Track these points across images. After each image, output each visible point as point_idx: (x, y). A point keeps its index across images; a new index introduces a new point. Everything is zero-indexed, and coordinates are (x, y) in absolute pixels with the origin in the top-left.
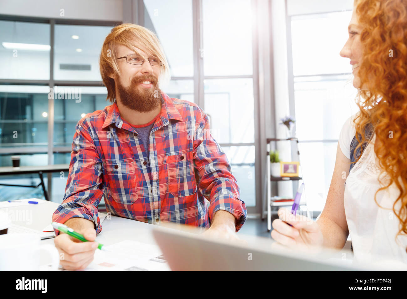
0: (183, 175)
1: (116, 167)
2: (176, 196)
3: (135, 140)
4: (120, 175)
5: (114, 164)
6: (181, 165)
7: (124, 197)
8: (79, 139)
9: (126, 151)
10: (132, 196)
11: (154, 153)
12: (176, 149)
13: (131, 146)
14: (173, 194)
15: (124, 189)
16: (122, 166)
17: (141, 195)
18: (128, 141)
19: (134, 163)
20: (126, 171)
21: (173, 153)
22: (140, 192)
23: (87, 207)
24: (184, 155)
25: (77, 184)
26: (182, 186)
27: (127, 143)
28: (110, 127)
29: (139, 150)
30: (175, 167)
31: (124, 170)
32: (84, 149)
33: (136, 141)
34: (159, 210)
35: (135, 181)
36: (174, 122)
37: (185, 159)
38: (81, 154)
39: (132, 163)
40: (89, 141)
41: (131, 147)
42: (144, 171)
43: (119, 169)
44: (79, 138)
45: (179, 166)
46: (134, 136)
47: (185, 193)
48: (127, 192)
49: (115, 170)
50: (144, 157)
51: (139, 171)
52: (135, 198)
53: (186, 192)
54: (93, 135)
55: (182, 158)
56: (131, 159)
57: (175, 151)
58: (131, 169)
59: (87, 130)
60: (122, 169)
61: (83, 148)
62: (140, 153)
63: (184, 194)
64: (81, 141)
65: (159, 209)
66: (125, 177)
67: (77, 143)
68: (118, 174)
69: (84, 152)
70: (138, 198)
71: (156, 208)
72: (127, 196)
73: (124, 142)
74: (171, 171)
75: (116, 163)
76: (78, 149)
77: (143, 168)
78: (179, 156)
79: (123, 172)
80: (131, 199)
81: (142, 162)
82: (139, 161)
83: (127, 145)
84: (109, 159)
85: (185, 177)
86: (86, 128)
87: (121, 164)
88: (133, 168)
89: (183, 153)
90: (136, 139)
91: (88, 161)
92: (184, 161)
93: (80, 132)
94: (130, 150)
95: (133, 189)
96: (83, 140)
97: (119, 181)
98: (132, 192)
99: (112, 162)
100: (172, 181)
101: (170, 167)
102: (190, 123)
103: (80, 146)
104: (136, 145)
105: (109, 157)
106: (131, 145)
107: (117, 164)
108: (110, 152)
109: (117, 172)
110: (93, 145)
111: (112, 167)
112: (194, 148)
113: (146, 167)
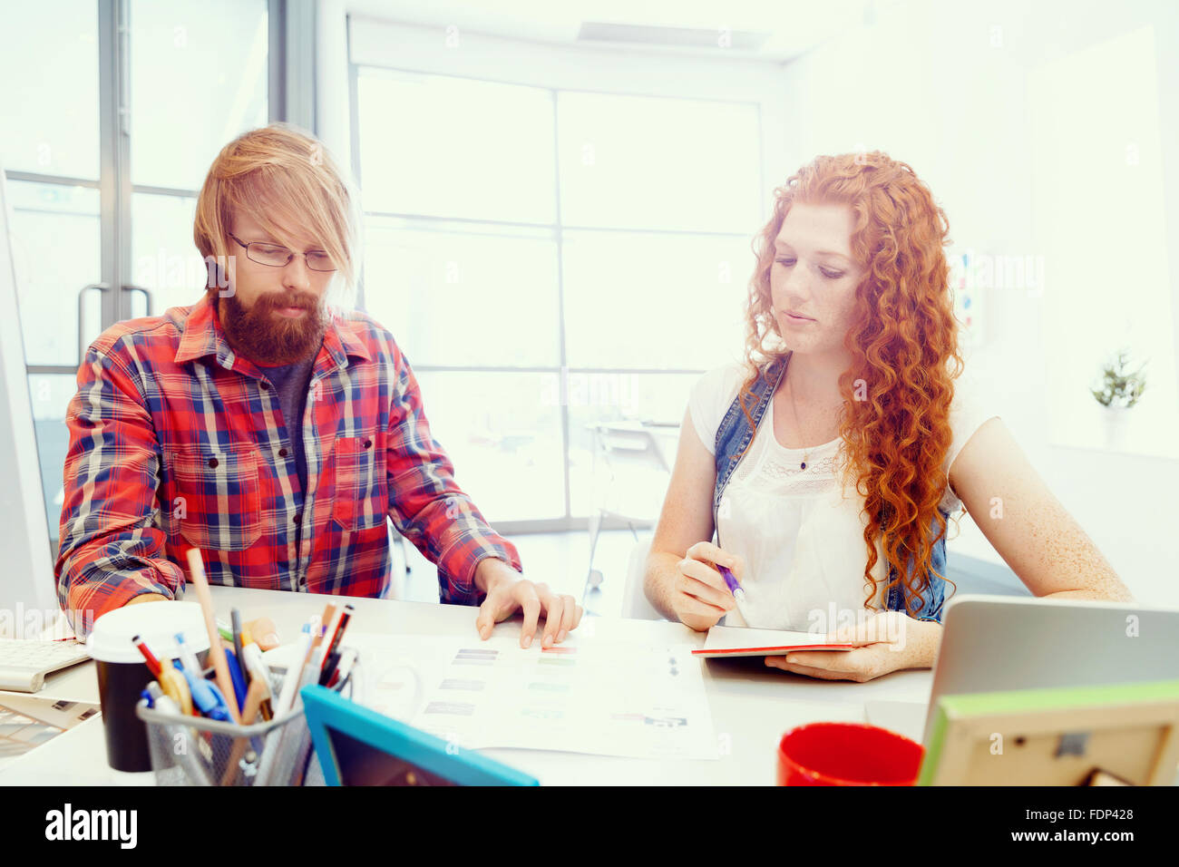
0: (366, 482)
1: (214, 463)
2: (347, 529)
3: (262, 398)
4: (221, 482)
5: (208, 455)
6: (364, 460)
7: (225, 536)
8: (102, 391)
9: (238, 424)
10: (249, 531)
11: (313, 431)
12: (357, 425)
13: (252, 412)
14: (341, 524)
15: (228, 516)
16: (229, 462)
17: (271, 529)
18: (244, 400)
19: (257, 453)
20: (234, 474)
21: (350, 433)
22: (268, 522)
23: (158, 565)
24: (372, 438)
25: (106, 511)
26: (361, 507)
27: (239, 404)
28: (195, 363)
29: (269, 422)
30: (353, 463)
31: (233, 471)
32: (115, 419)
33: (265, 401)
34: (309, 559)
35: (257, 497)
36: (355, 361)
37: (373, 447)
38: (111, 431)
39: (252, 453)
40: (132, 397)
41: (250, 414)
42: (279, 472)
43: (221, 471)
44: (99, 386)
45: (361, 462)
46: (260, 389)
47: (366, 522)
48: (235, 521)
49: (208, 470)
50: (280, 439)
51: (267, 474)
52: (256, 536)
53: (368, 520)
54: (145, 382)
55: (368, 444)
56: (251, 443)
57: (356, 427)
58: (248, 469)
59: (126, 368)
60: (227, 467)
61: (114, 416)
62: (271, 428)
63: (363, 524)
64: (104, 396)
65: (309, 556)
66: (233, 488)
67: (95, 399)
68: (217, 481)
69: (115, 427)
70: (262, 536)
71: (305, 555)
72: (232, 531)
73: (233, 402)
74: (343, 473)
75: (214, 455)
76: (95, 416)
77: (276, 464)
78: (362, 439)
79: (229, 477)
80: (244, 537)
81: (276, 451)
82: (268, 448)
83: (240, 408)
84: (192, 444)
85: (370, 486)
86: (122, 362)
87: (225, 457)
88: (253, 467)
89: (371, 434)
90: (265, 397)
91: (130, 452)
92: (371, 451)
93: (102, 369)
94: (249, 420)
95: (251, 515)
96: (114, 395)
97: (216, 498)
98: (249, 522)
99: (200, 452)
100: (342, 494)
101: (341, 464)
102: (383, 368)
103: (104, 409)
104: (262, 410)
105: (194, 439)
106: (250, 410)
107: (216, 457)
108: (196, 427)
109: (214, 475)
110: (143, 411)
111: (201, 463)
112: (393, 424)
113: (284, 463)
